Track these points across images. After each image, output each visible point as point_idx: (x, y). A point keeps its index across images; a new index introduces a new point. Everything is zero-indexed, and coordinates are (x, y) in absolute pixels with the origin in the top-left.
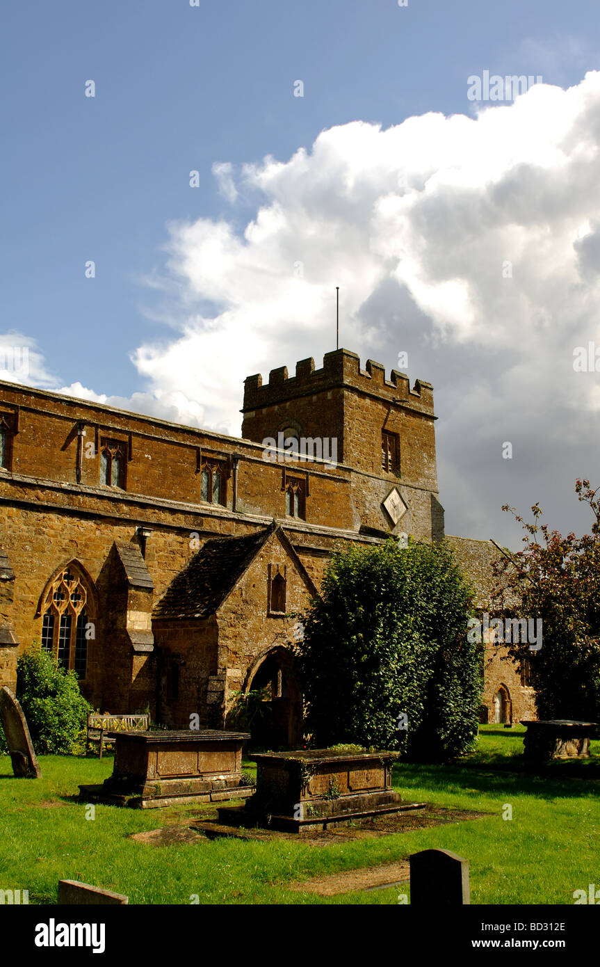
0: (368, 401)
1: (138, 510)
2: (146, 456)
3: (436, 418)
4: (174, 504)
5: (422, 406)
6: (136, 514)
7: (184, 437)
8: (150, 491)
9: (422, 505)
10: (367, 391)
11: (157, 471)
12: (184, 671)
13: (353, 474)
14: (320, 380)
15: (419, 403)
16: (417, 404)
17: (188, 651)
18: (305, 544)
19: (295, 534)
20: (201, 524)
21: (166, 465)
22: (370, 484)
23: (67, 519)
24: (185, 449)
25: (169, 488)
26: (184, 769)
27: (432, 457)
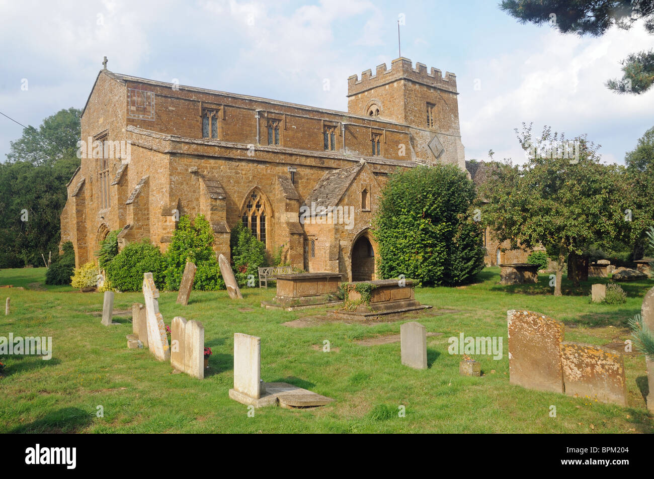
0: (417, 86)
1: (288, 157)
2: (293, 127)
3: (458, 94)
4: (308, 153)
5: (450, 87)
6: (289, 160)
7: (313, 114)
8: (295, 146)
9: (451, 144)
10: (417, 81)
11: (300, 135)
12: (317, 243)
13: (410, 129)
14: (390, 76)
15: (448, 85)
16: (447, 86)
17: (319, 232)
18: (382, 171)
19: (376, 165)
20: (323, 163)
21: (304, 131)
22: (420, 134)
23: (251, 165)
24: (314, 121)
25: (307, 143)
26: (312, 292)
27: (456, 116)
